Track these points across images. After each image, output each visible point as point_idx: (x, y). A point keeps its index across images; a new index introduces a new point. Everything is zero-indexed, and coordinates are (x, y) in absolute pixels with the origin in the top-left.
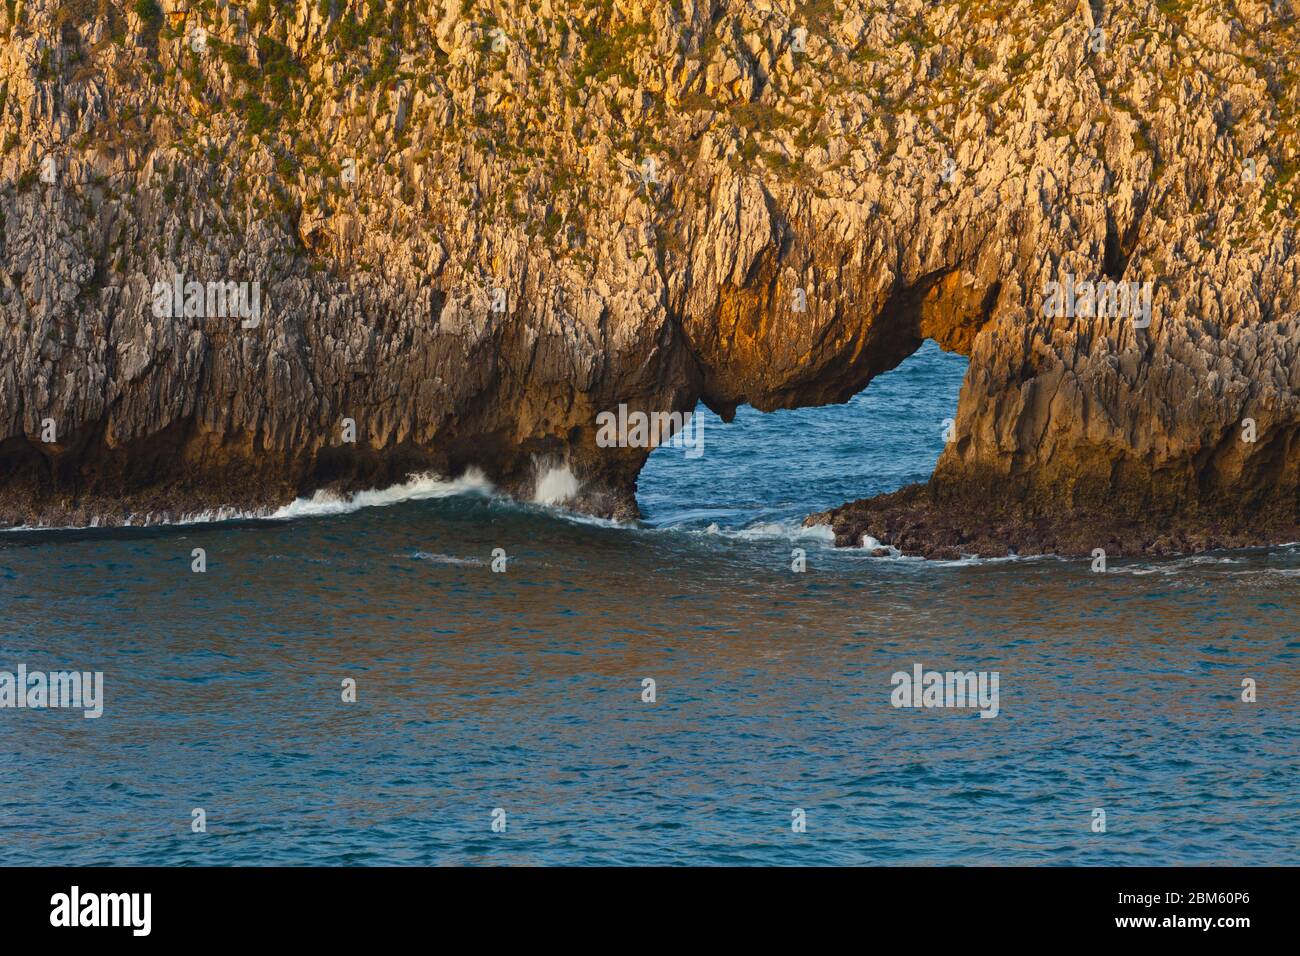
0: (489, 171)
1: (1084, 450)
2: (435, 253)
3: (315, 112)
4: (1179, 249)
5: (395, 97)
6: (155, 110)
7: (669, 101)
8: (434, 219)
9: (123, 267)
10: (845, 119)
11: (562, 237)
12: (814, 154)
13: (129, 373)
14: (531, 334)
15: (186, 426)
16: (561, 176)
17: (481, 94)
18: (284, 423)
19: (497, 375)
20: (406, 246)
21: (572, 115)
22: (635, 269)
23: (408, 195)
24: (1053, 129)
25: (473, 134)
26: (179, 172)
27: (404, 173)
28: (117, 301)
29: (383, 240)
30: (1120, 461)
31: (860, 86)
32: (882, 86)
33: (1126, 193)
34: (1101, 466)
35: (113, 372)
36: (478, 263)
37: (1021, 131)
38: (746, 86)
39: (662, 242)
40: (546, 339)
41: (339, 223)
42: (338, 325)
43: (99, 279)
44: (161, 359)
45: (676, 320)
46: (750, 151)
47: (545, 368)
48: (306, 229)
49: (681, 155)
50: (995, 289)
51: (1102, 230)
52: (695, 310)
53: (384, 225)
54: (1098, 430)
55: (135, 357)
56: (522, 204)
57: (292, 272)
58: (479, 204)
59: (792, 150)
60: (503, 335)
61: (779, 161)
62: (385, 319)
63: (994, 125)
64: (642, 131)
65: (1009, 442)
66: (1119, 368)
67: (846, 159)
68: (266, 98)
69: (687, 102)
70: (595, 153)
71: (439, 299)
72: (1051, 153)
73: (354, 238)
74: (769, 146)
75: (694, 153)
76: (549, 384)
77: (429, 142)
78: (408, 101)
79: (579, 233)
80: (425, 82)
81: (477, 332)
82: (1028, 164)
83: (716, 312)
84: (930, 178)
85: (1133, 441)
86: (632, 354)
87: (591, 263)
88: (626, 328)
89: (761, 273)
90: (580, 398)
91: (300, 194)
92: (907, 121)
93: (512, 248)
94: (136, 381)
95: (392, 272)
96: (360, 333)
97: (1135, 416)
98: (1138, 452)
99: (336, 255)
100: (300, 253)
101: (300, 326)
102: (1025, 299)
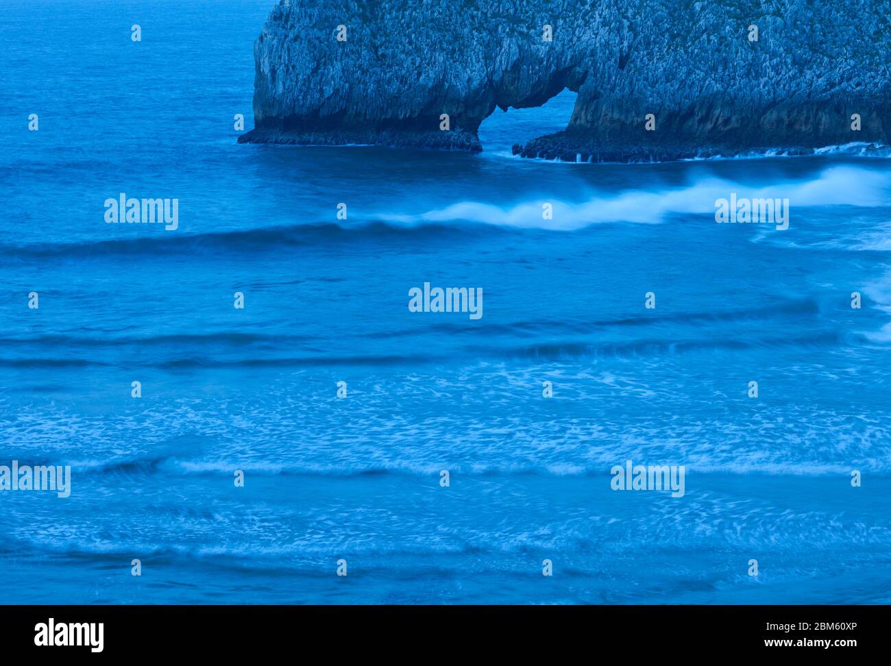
0: (435, 36)
1: (612, 121)
2: (418, 60)
3: (382, 18)
4: (642, 60)
5: (407, 13)
7: (489, 15)
8: (418, 50)
9: (325, 64)
11: (456, 56)
12: (532, 31)
13: (326, 96)
14: (447, 85)
15: (344, 112)
16: (456, 38)
17: (432, 13)
18: (373, 111)
19: (436, 97)
20: (409, 59)
21: (460, 19)
22: (478, 66)
23: (410, 43)
24: (604, 24)
25: (430, 24)
27: (409, 36)
28: (323, 74)
29: (403, 56)
30: (623, 124)
33: (625, 43)
34: (617, 126)
35: (322, 95)
36: (431, 63)
37: (594, 25)
38: (512, 11)
39: (486, 58)
40: (452, 87)
41: (390, 51)
42: (389, 82)
43: (318, 68)
44: (336, 91)
45: (490, 81)
46: (513, 30)
47: (451, 95)
48: (380, 53)
49: (493, 31)
50: (586, 72)
51: (618, 55)
52: (496, 78)
53: (403, 52)
54: (616, 116)
55: (329, 91)
56: (444, 46)
57: (375, 66)
58: (432, 46)
59: (525, 30)
60: (439, 85)
61: (521, 33)
62: (403, 80)
63: (586, 23)
64: (481, 24)
65: (589, 118)
66: (623, 97)
68: (368, 14)
69: (494, 15)
70: (466, 30)
71: (419, 74)
72: (603, 31)
73: (394, 56)
74: (519, 29)
75: (496, 31)
77: (417, 27)
78: (410, 15)
79: (462, 53)
80: (416, 9)
81: (430, 84)
82: (596, 35)
83: (502, 79)
84: (567, 39)
85: (627, 118)
86: (477, 91)
87: (465, 64)
88: (475, 83)
89: (516, 67)
90: (461, 104)
91: (378, 42)
93: (441, 59)
94: (329, 98)
95: (405, 65)
96: (396, 85)
97: (628, 111)
99: (389, 61)
100: (378, 59)
101: (378, 82)
102: (595, 75)
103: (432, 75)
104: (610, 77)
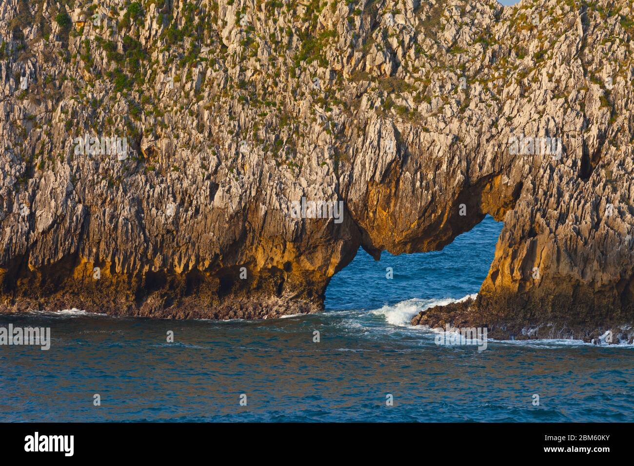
0: (245, 114)
1: (557, 279)
2: (213, 161)
3: (152, 80)
4: (622, 164)
5: (196, 71)
6: (64, 78)
7: (345, 76)
8: (214, 141)
9: (42, 167)
10: (442, 87)
11: (282, 153)
12: (424, 106)
13: (41, 227)
14: (263, 208)
15: (73, 259)
16: (285, 118)
17: (243, 70)
18: (126, 259)
19: (244, 233)
20: (198, 157)
21: (292, 83)
22: (321, 172)
23: (200, 128)
24: (557, 93)
25: (237, 93)
26: (75, 113)
27: (198, 115)
28: (37, 187)
29: (186, 153)
30: (577, 286)
31: (452, 68)
32: (464, 68)
33: (594, 131)
34: (566, 288)
35: (32, 228)
36: (236, 168)
37: (538, 95)
38: (387, 67)
39: (336, 156)
40: (271, 212)
41: (163, 144)
42: (160, 202)
43: (28, 174)
44: (58, 221)
46: (388, 105)
47: (270, 228)
48: (144, 147)
49: (351, 106)
50: (520, 186)
51: (580, 153)
52: (354, 196)
53: (187, 145)
54: (564, 268)
55: (45, 218)
56: (262, 134)
57: (136, 171)
58: (238, 134)
59: (412, 104)
61: (404, 111)
62: (184, 201)
63: (525, 91)
64: (330, 92)
65: (517, 275)
66: (578, 233)
67: (441, 110)
68: (127, 72)
69: (355, 76)
70: (303, 105)
71: (214, 188)
72: (554, 107)
73: (170, 153)
74: (399, 102)
75: (357, 105)
76: (272, 238)
77: (213, 98)
78: (203, 74)
79: (292, 151)
80: (213, 63)
81: (233, 207)
82: (541, 114)
83: (366, 197)
84: (487, 121)
85: (583, 274)
86: (317, 221)
87: (298, 169)
89: (390, 175)
90: (289, 245)
91: (142, 126)
92: (477, 88)
93: (254, 159)
94: (46, 233)
95: (190, 172)
96: (171, 207)
97: (586, 260)
98: (585, 281)
99: (161, 161)
100: (140, 160)
101: (137, 202)
102: (535, 192)
103: (236, 190)
104: (560, 194)
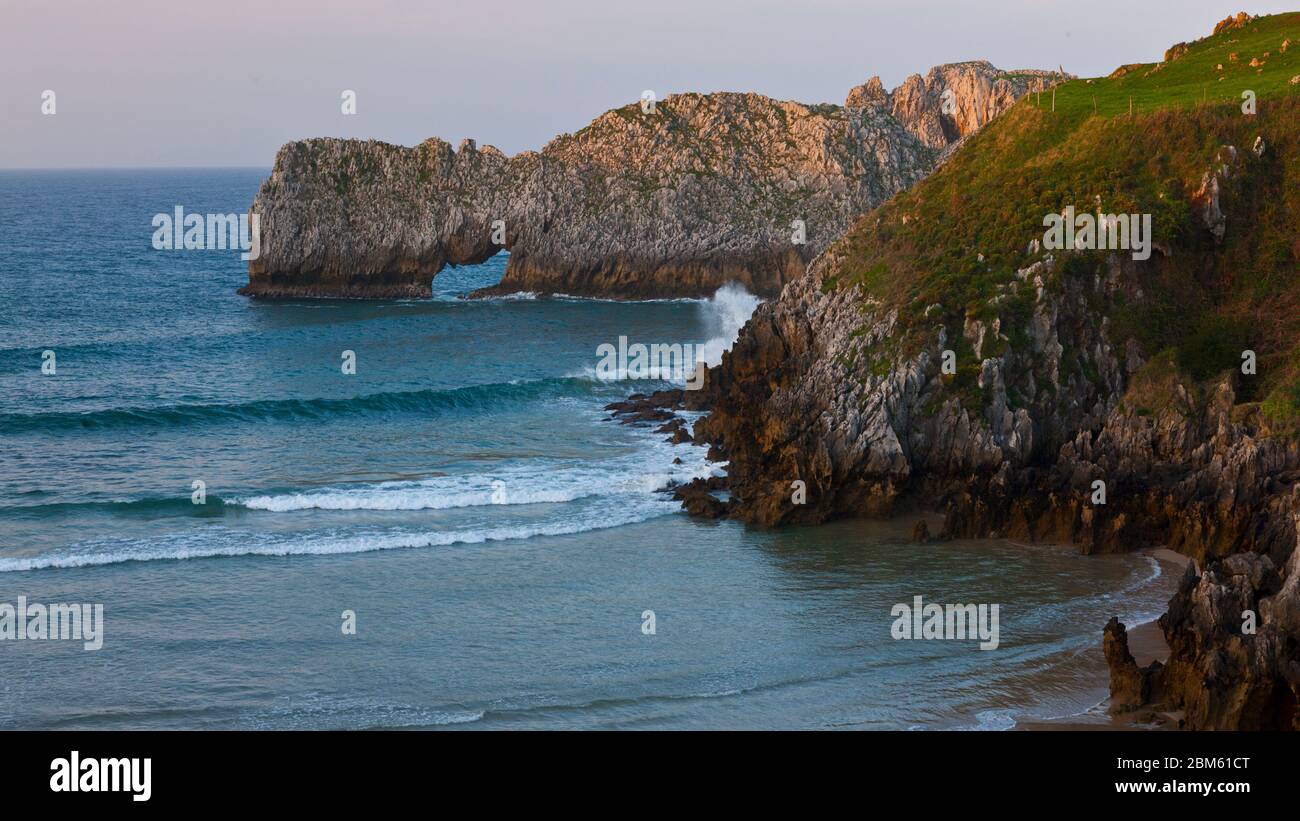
0: (396, 205)
1: (535, 276)
2: (382, 225)
3: (353, 191)
4: (562, 226)
5: (373, 186)
6: (314, 190)
7: (440, 188)
8: (382, 217)
9: (306, 229)
10: (482, 193)
11: (412, 222)
12: (474, 201)
13: (306, 255)
14: (405, 246)
15: (321, 269)
16: (414, 207)
17: (394, 186)
18: (344, 268)
19: (397, 257)
20: (375, 226)
21: (416, 192)
22: (430, 230)
23: (376, 211)
24: (533, 195)
25: (392, 196)
26: (319, 206)
27: (375, 206)
28: (304, 237)
29: (370, 222)
30: (544, 278)
31: (486, 185)
32: (491, 184)
33: (549, 211)
34: (539, 279)
35: (302, 255)
36: (393, 228)
37: (525, 196)
38: (458, 185)
39: (436, 224)
40: (408, 248)
41: (359, 218)
42: (358, 244)
43: (300, 232)
44: (314, 252)
45: (440, 243)
46: (458, 201)
47: (408, 255)
48: (351, 220)
49: (442, 201)
50: (517, 236)
51: (543, 221)
52: (445, 240)
53: (370, 219)
54: (538, 271)
55: (308, 251)
56: (403, 214)
57: (347, 230)
58: (394, 215)
59: (469, 201)
60: (398, 247)
61: (465, 203)
62: (369, 242)
63: (519, 195)
64: (433, 195)
65: (518, 273)
66: (544, 256)
67: (482, 203)
68: (342, 187)
69: (444, 188)
70: (421, 201)
71: (383, 237)
72: (531, 202)
73: (363, 222)
74: (464, 200)
75: (445, 201)
76: (409, 259)
77: (382, 198)
78: (376, 188)
79: (417, 220)
80: (381, 183)
81: (391, 246)
82: (526, 204)
83: (450, 241)
84: (502, 208)
85: (547, 273)
86: (428, 251)
87: (419, 228)
88: (428, 245)
89: (461, 231)
90: (417, 263)
91: (350, 211)
92: (497, 194)
93: (400, 225)
94: (308, 257)
95: (372, 230)
96: (364, 246)
97: (548, 267)
98: (548, 276)
99: (358, 226)
100: (349, 225)
101: (349, 244)
102: (524, 238)
103: (392, 238)
104: (535, 239)
